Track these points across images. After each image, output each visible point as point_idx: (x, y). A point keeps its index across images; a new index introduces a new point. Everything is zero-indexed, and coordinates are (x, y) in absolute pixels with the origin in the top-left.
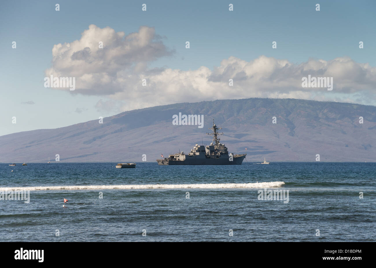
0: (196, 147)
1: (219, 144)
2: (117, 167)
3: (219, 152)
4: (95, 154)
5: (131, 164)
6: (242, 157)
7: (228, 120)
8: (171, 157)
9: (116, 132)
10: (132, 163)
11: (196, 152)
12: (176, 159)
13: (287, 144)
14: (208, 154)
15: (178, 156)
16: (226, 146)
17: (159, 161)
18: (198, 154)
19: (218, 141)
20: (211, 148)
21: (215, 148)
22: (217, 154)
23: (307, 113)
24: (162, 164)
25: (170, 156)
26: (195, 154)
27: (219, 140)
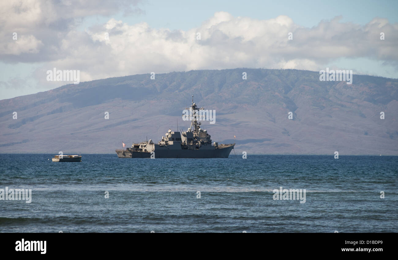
0: (168, 134)
1: (200, 129)
2: (54, 160)
3: (200, 141)
4: (25, 142)
5: (73, 156)
6: (229, 147)
7: (207, 97)
8: (135, 146)
9: (53, 112)
10: (76, 155)
11: (169, 140)
12: (141, 150)
13: (285, 130)
14: (185, 143)
15: (145, 146)
16: (208, 133)
17: (118, 152)
18: (171, 143)
19: (198, 126)
20: (189, 136)
21: (194, 135)
22: (197, 144)
23: (313, 89)
24: (124, 157)
25: (133, 146)
26: (168, 144)
27: (200, 124)
